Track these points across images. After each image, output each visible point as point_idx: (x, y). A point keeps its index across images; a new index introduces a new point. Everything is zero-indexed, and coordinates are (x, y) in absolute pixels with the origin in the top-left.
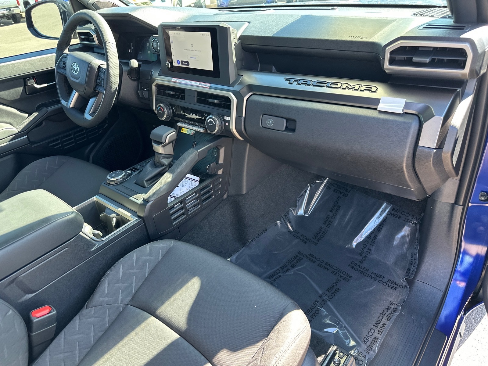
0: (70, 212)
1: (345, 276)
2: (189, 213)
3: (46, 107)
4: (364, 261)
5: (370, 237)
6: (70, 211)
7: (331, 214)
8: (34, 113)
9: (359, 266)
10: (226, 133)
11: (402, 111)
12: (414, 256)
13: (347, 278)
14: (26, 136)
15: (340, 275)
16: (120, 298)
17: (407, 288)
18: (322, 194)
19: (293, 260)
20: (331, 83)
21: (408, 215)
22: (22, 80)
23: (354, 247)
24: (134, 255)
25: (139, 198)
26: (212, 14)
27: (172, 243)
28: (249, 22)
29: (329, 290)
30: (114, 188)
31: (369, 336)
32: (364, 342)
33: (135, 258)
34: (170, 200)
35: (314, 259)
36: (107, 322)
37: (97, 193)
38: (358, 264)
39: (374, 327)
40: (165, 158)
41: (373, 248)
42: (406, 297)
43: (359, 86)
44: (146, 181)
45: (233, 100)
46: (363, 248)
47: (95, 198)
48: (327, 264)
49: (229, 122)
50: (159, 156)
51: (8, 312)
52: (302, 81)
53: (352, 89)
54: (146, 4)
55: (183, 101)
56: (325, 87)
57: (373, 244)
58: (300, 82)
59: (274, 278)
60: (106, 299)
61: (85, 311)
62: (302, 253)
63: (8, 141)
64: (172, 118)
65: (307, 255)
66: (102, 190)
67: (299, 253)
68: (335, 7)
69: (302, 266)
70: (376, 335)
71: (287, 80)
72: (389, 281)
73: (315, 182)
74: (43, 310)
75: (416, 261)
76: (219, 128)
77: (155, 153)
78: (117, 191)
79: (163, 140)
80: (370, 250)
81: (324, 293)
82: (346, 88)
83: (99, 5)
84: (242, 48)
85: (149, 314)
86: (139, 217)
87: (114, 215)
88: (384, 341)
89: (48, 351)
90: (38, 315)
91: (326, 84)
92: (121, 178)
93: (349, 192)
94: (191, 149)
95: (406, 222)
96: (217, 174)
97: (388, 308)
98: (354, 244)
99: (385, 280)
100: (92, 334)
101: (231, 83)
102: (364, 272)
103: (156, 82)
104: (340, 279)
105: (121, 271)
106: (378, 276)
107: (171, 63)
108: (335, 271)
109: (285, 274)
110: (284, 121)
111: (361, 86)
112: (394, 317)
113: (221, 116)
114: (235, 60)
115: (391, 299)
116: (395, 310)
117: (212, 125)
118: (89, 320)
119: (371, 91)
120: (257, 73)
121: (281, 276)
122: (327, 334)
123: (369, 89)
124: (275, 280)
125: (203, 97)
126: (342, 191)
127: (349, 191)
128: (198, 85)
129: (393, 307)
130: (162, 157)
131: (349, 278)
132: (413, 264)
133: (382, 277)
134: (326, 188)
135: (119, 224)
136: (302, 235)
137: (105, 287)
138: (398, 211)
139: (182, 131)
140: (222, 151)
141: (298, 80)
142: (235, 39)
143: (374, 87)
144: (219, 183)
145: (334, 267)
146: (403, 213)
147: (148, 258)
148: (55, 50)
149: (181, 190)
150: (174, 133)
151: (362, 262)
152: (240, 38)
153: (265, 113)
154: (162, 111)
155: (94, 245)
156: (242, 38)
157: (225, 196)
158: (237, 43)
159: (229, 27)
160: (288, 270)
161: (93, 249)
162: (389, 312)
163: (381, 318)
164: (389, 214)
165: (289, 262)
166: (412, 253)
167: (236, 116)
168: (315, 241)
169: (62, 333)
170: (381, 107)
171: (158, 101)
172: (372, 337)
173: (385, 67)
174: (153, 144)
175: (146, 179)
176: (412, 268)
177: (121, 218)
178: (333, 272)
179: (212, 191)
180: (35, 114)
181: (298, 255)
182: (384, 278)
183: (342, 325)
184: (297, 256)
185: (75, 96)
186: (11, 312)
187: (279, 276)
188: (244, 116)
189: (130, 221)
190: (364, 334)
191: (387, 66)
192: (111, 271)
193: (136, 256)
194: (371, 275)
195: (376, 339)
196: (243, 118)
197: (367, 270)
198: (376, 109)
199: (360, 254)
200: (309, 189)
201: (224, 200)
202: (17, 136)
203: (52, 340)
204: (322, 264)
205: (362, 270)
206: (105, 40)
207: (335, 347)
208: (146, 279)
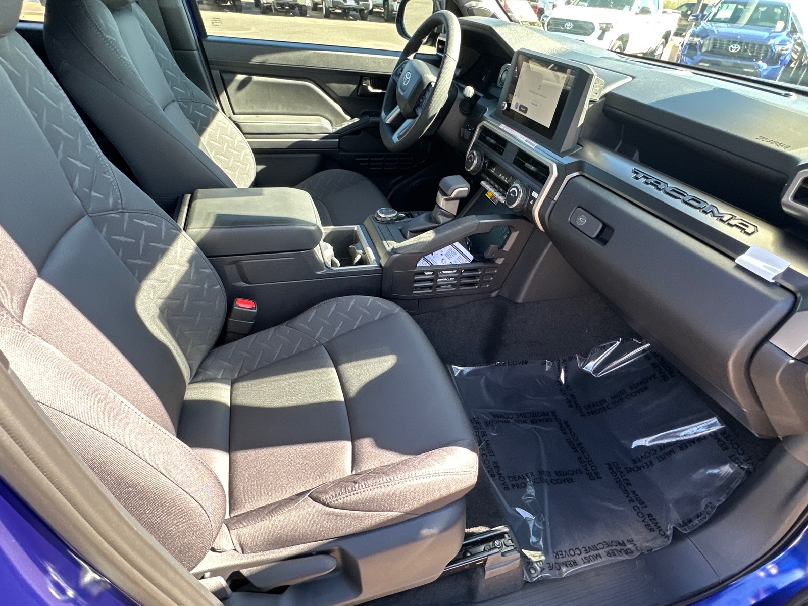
0: (312, 224)
1: (593, 472)
2: (438, 291)
3: (370, 116)
4: (632, 471)
5: (662, 447)
6: (313, 222)
7: (629, 391)
8: (356, 118)
9: (621, 473)
10: (524, 214)
11: (773, 279)
12: (709, 509)
13: (594, 476)
14: (338, 140)
15: (586, 467)
16: (319, 334)
17: (668, 539)
18: (632, 360)
19: (540, 415)
20: (691, 198)
21: (740, 452)
22: (359, 78)
23: (633, 447)
24: (354, 300)
25: (391, 245)
26: (598, 57)
27: (397, 309)
28: (633, 78)
29: (559, 474)
30: (376, 224)
31: (568, 554)
32: (555, 555)
33: (352, 303)
34: (421, 263)
35: (567, 430)
36: (296, 349)
37: (361, 223)
38: (622, 469)
39: (584, 549)
40: (444, 214)
41: (657, 464)
42: (657, 548)
43: (731, 216)
44: (410, 231)
45: (553, 173)
46: (643, 455)
47: (356, 228)
48: (579, 444)
49: (535, 200)
50: (438, 209)
51: (217, 285)
52: (653, 181)
53: (716, 218)
54: (534, 25)
55: (499, 155)
56: (679, 200)
57: (661, 459)
58: (649, 181)
59: (500, 419)
60: (306, 327)
61: (283, 327)
62: (557, 414)
63: (319, 138)
64: (479, 174)
65: (562, 421)
66: (367, 223)
67: (554, 413)
68: (791, 93)
69: (546, 429)
70: (578, 558)
71: (635, 173)
72: (650, 515)
73: (631, 339)
74: (247, 303)
75: (707, 515)
76: (519, 203)
77: (436, 206)
78: (378, 228)
79: (449, 193)
80: (652, 463)
81: (549, 472)
82: (709, 212)
83: (475, 12)
84: (604, 110)
85: (333, 364)
86: (380, 265)
87: (361, 252)
88: (584, 572)
89: (236, 343)
90: (240, 305)
91: (685, 196)
92: (390, 218)
93: (672, 377)
94: (474, 216)
95: (732, 459)
96: (494, 262)
97: (623, 544)
98: (636, 444)
99: (646, 511)
100: (278, 352)
101: (562, 150)
102: (623, 485)
103: (484, 123)
104: (583, 470)
105: (333, 309)
106: (638, 499)
107: (509, 105)
108: (584, 458)
109: (517, 424)
110: (599, 225)
111: (734, 218)
112: (620, 558)
113: (528, 190)
114: (581, 122)
115: (634, 537)
116: (627, 552)
117: (513, 196)
118: (282, 337)
119: (743, 231)
120: (612, 153)
121: (510, 422)
122: (517, 515)
123: (742, 228)
124: (499, 421)
125: (522, 158)
126: (663, 370)
127: (674, 376)
128: (524, 141)
129: (629, 546)
130: (440, 212)
131: (596, 478)
132: (700, 518)
133: (644, 505)
134: (644, 356)
135: (361, 262)
136: (572, 395)
137: (310, 315)
138: (730, 438)
139: (486, 195)
140: (515, 235)
141: (650, 177)
142: (597, 94)
143: (753, 227)
144: (492, 275)
145: (585, 454)
146: (736, 446)
147: (365, 311)
148: (401, 53)
149: (444, 261)
150: (467, 189)
151: (629, 470)
152: (606, 96)
153: (581, 206)
154: (471, 160)
155: (322, 269)
156: (609, 96)
157: (494, 295)
158: (598, 100)
159: (593, 75)
160: (524, 422)
161: (319, 273)
162: (619, 548)
163: (602, 546)
164: (714, 435)
165: (532, 414)
166: (710, 503)
167: (547, 196)
168: (584, 411)
169: (255, 335)
170: (743, 259)
171: (475, 147)
172: (572, 558)
173: (784, 200)
174: (439, 192)
175: (411, 230)
176: (696, 522)
177: (366, 258)
178: (580, 458)
179: (478, 280)
180: (356, 120)
181: (550, 413)
182: (645, 508)
183: (542, 519)
184: (548, 414)
185: (397, 111)
186: (218, 287)
187: (508, 421)
188: (556, 199)
189: (370, 264)
190: (565, 546)
191: (788, 198)
192: (325, 303)
193: (355, 302)
194: (629, 492)
195: (575, 563)
196: (553, 202)
197: (629, 484)
198: (733, 259)
199: (634, 461)
200: (618, 343)
201: (489, 298)
202: (331, 136)
203: (246, 335)
204: (574, 441)
205: (621, 480)
206: (448, 53)
207: (507, 530)
208: (352, 331)
